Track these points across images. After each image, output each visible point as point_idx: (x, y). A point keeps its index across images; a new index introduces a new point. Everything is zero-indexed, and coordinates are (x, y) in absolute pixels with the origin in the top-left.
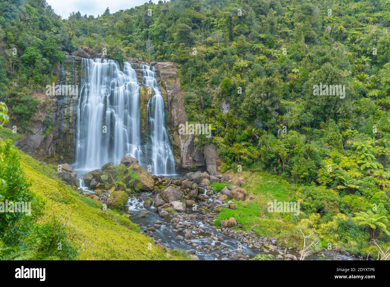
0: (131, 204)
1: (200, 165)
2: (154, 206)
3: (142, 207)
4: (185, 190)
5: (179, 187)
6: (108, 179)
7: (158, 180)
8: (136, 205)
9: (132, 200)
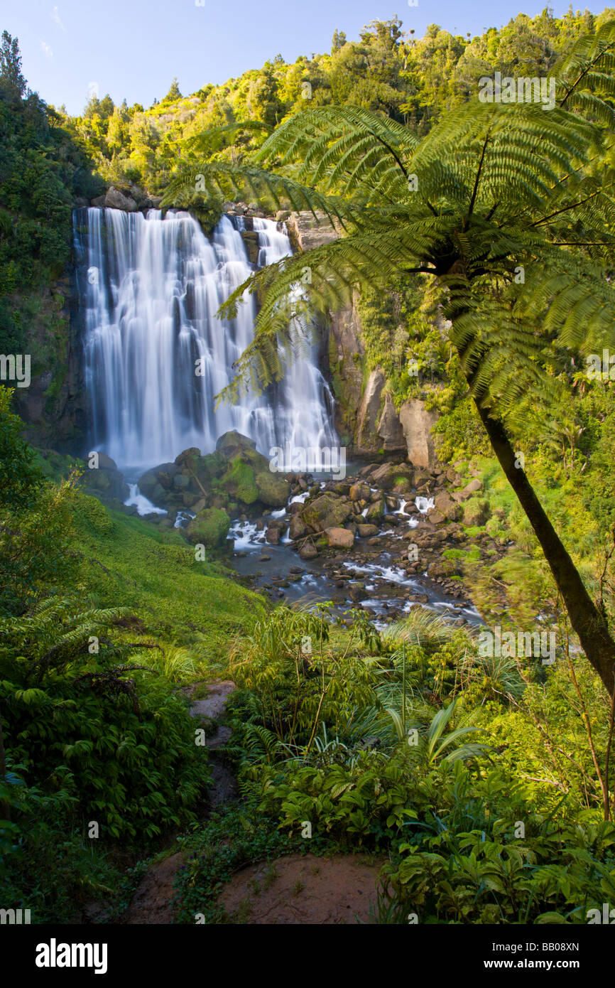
0: (241, 535)
1: (393, 448)
2: (290, 538)
3: (262, 541)
4: (356, 504)
5: (344, 497)
6: (190, 483)
7: (298, 483)
8: (251, 537)
9: (241, 526)
